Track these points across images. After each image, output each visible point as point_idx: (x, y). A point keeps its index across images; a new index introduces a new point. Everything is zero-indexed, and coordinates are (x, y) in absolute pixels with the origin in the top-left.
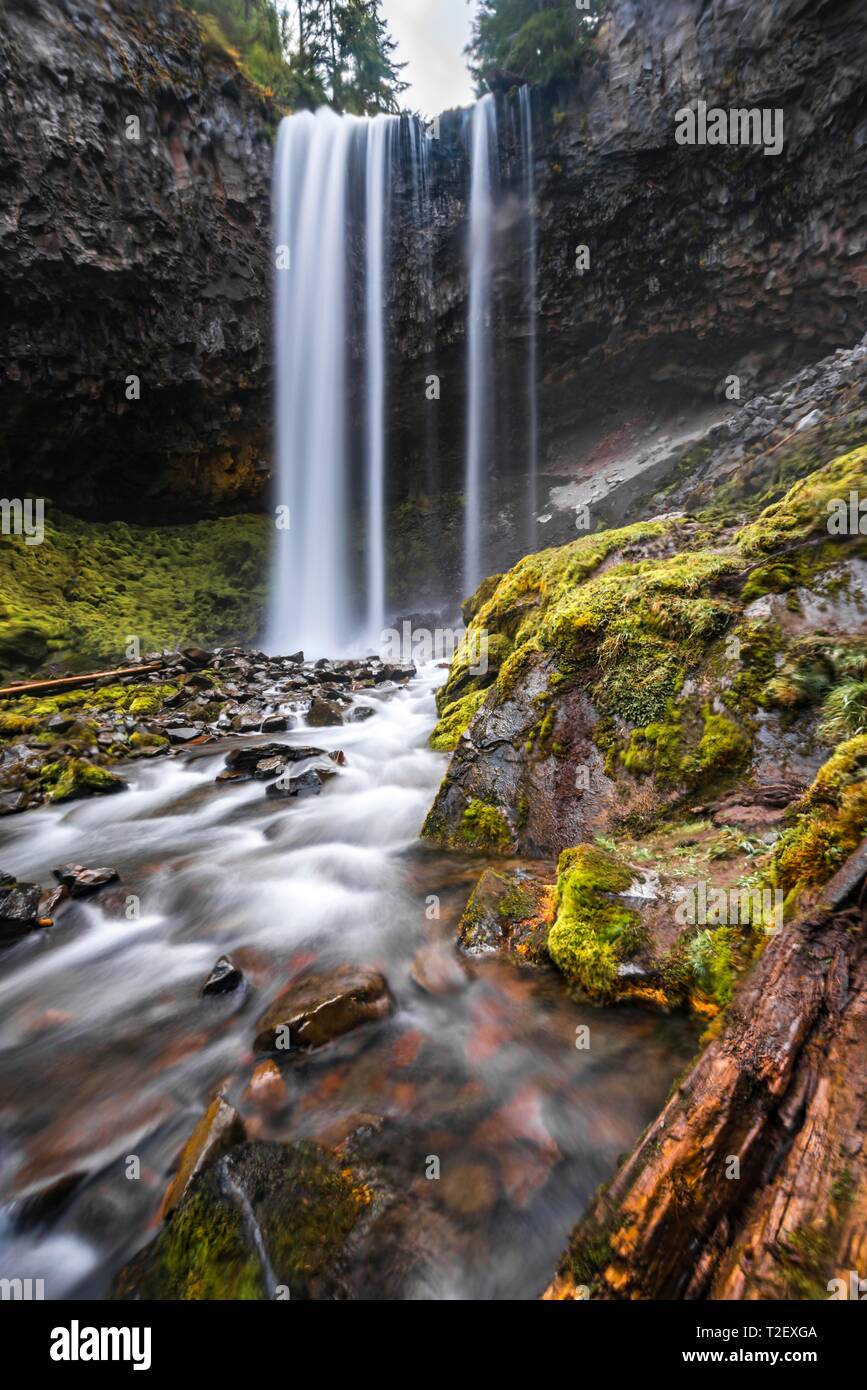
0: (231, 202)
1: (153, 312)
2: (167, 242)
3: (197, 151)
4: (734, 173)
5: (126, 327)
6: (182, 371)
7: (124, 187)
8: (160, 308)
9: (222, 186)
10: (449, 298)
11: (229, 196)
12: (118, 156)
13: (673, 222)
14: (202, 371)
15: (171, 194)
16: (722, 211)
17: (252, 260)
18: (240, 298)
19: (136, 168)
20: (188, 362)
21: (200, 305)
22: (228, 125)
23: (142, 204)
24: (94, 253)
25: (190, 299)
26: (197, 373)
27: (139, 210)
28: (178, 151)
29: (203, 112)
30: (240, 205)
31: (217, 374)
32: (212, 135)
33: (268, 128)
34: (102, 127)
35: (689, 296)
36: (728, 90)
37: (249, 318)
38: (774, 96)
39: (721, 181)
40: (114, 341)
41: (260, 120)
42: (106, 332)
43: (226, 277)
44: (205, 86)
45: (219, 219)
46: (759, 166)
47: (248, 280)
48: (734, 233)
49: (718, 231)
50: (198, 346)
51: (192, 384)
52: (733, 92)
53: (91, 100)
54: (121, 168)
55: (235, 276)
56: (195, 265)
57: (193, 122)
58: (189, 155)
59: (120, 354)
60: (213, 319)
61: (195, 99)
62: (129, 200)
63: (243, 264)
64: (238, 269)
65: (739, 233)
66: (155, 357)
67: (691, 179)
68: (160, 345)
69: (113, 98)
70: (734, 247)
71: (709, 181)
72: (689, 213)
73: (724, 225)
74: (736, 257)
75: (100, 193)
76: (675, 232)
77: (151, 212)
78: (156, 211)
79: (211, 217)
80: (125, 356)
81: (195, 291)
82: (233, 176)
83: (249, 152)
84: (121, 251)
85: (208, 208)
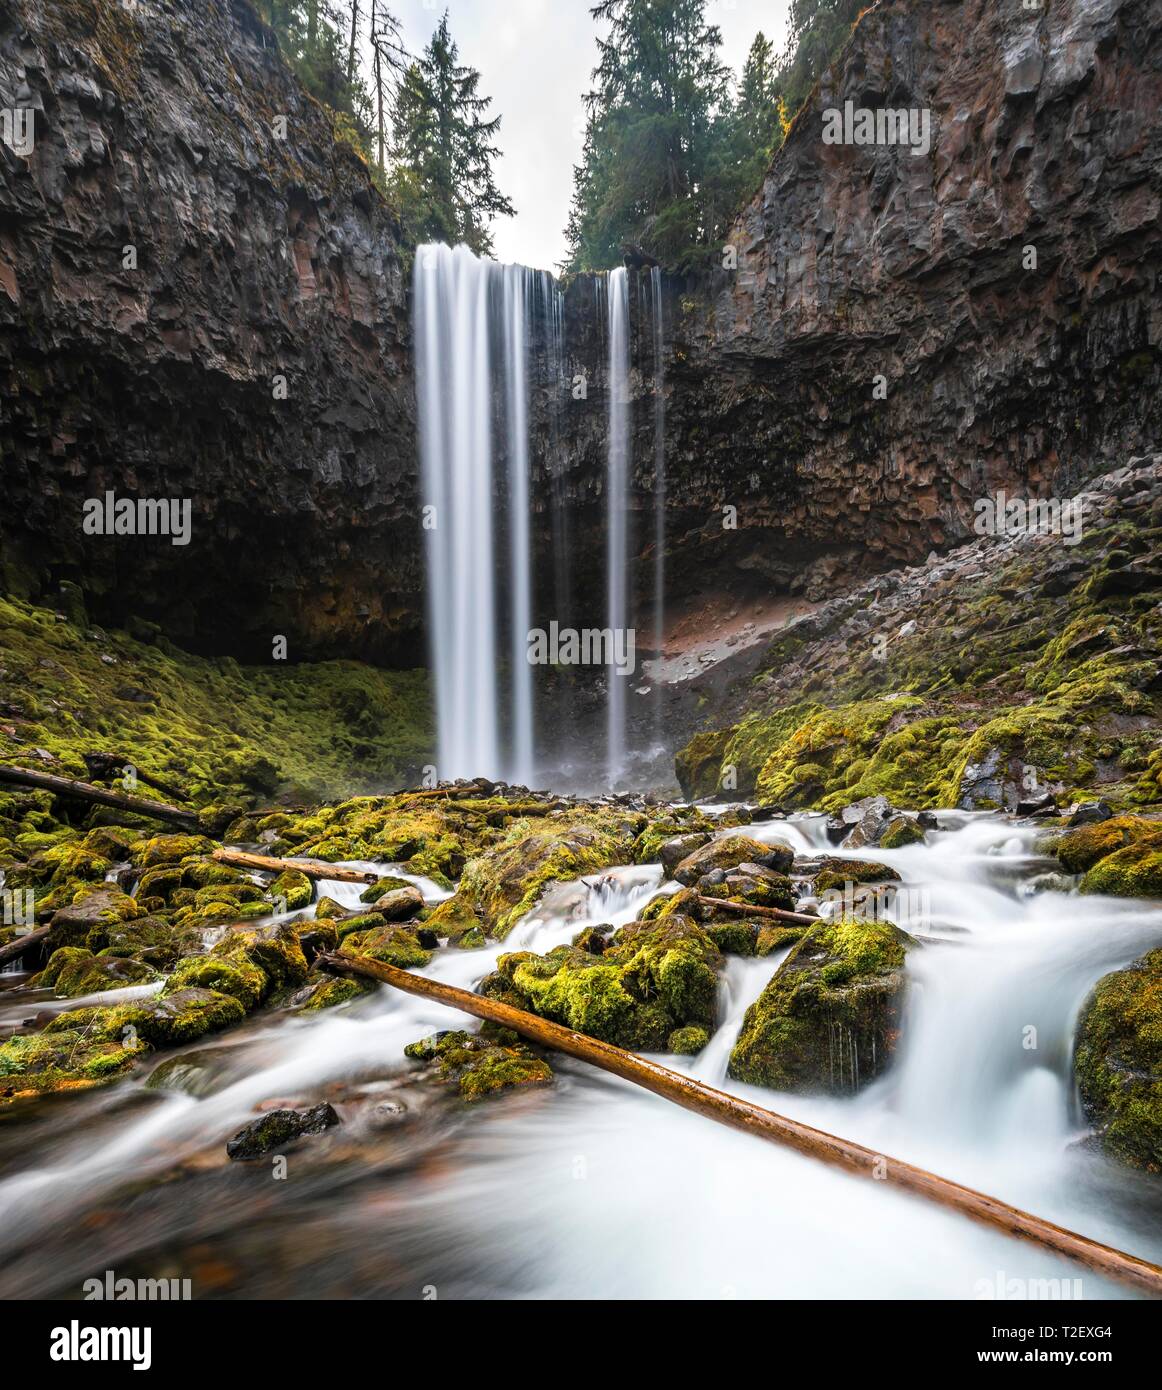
0: (357, 325)
1: (272, 432)
2: (291, 357)
3: (326, 261)
4: (835, 395)
5: (244, 444)
6: (298, 500)
7: (252, 289)
8: (278, 428)
9: (348, 305)
10: (566, 462)
11: (356, 317)
12: (249, 253)
13: (779, 428)
14: (316, 502)
15: (297, 303)
16: (821, 426)
17: (373, 389)
18: (360, 429)
19: (264, 269)
20: (303, 491)
21: (319, 430)
22: (358, 239)
23: (269, 312)
24: (224, 358)
25: (310, 423)
26: (313, 504)
27: (267, 319)
28: (303, 256)
29: (333, 218)
30: (365, 328)
31: (330, 507)
32: (343, 246)
33: (401, 251)
34: (233, 217)
35: (784, 497)
36: (839, 321)
37: (366, 451)
38: (876, 337)
39: (823, 399)
40: (231, 458)
41: (394, 242)
42: (224, 447)
43: (345, 405)
44: (337, 190)
45: (342, 339)
46: (855, 394)
47: (366, 409)
48: (828, 446)
49: (815, 443)
50: (315, 474)
51: (306, 515)
52: (843, 324)
53: (223, 185)
54: (251, 268)
55: (355, 403)
56: (317, 386)
57: (322, 228)
58: (316, 263)
59: (236, 472)
60: (331, 447)
61: (326, 202)
62: (257, 306)
63: (363, 392)
64: (359, 397)
65: (833, 449)
66: (271, 480)
67: (798, 391)
68: (276, 467)
69: (246, 188)
70: (828, 460)
71: (813, 397)
72: (793, 422)
73: (820, 439)
74: (828, 470)
75: (230, 292)
76: (779, 437)
77: (279, 322)
78: (285, 322)
79: (334, 336)
80: (241, 475)
81: (316, 414)
82: (360, 296)
83: (379, 273)
84: (248, 361)
85: (332, 326)
